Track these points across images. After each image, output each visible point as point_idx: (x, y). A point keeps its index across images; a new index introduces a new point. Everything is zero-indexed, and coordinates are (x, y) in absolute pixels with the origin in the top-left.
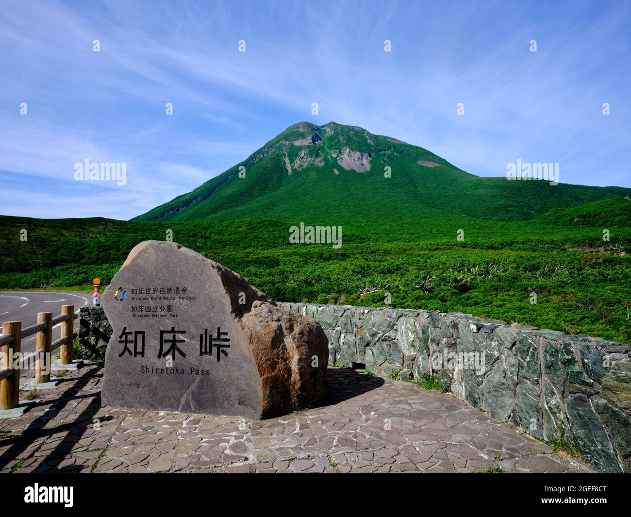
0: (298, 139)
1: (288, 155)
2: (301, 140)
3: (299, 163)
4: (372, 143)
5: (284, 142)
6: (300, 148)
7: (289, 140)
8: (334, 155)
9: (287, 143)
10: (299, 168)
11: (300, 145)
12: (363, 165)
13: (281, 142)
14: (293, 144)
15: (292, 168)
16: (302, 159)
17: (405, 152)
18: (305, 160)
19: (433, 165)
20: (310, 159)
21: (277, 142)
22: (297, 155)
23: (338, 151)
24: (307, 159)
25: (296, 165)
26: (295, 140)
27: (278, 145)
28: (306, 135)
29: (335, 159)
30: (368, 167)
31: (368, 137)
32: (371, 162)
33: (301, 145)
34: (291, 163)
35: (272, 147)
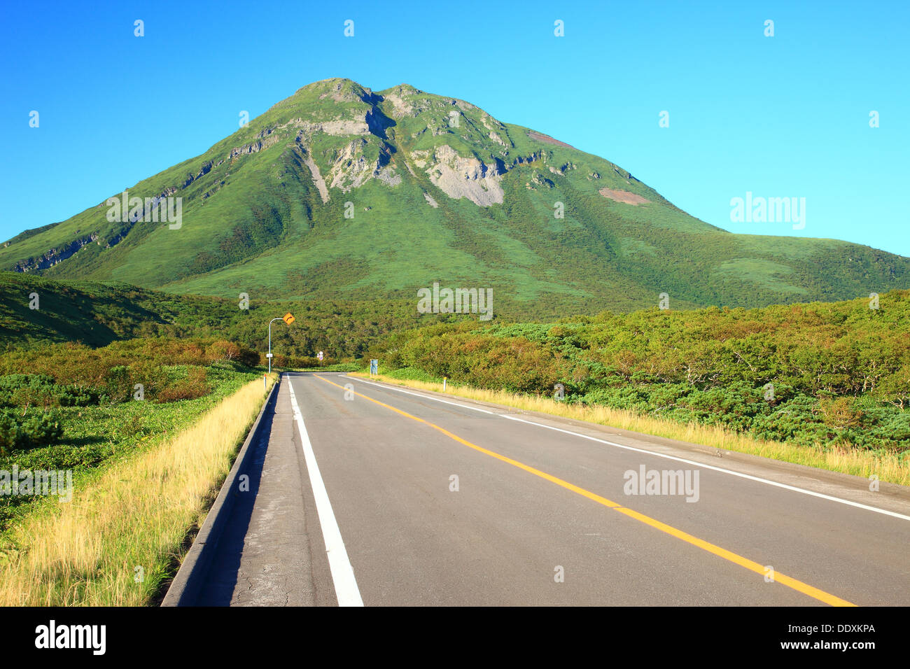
0: (333, 119)
1: (313, 154)
2: (341, 122)
3: (341, 175)
4: (500, 142)
5: (299, 123)
6: (340, 141)
7: (311, 119)
8: (421, 164)
9: (307, 125)
10: (345, 187)
11: (339, 132)
12: (487, 190)
13: (291, 122)
14: (322, 129)
15: (328, 186)
16: (349, 165)
17: (572, 168)
18: (356, 168)
19: (633, 200)
20: (366, 168)
21: (282, 121)
22: (335, 156)
23: (427, 154)
24: (360, 166)
25: (336, 179)
26: (327, 120)
27: (284, 127)
28: (352, 110)
29: (423, 173)
30: (498, 196)
31: (489, 127)
32: (503, 185)
33: (342, 132)
34: (323, 173)
35: (270, 132)
